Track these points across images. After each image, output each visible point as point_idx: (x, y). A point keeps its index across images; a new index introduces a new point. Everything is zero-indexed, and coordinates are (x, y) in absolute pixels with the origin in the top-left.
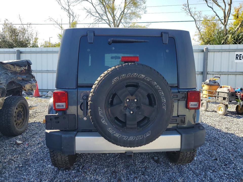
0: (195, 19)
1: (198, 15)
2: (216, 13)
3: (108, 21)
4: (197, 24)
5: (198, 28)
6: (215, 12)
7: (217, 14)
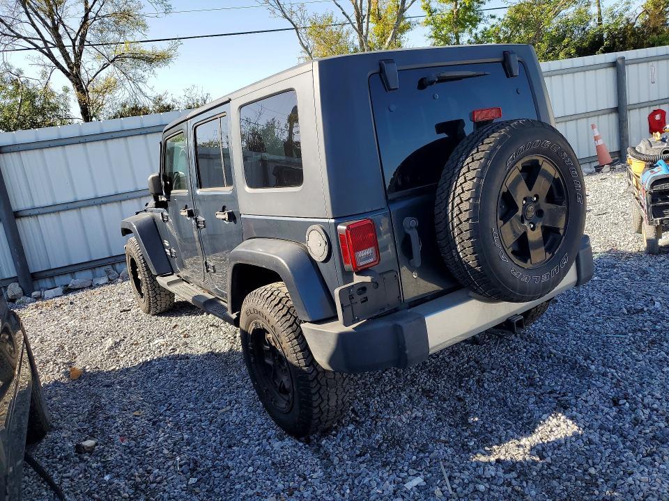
0: (294, 25)
1: (299, 14)
2: (342, 9)
3: (40, 44)
4: (301, 38)
5: (306, 48)
6: (339, 6)
7: (345, 11)
